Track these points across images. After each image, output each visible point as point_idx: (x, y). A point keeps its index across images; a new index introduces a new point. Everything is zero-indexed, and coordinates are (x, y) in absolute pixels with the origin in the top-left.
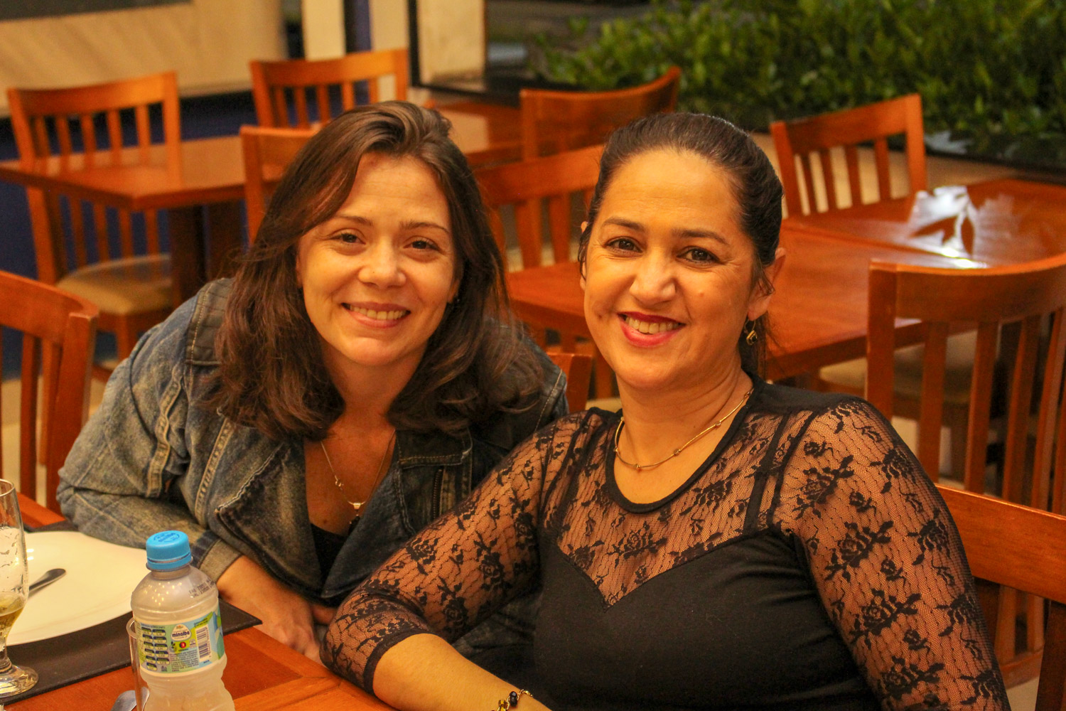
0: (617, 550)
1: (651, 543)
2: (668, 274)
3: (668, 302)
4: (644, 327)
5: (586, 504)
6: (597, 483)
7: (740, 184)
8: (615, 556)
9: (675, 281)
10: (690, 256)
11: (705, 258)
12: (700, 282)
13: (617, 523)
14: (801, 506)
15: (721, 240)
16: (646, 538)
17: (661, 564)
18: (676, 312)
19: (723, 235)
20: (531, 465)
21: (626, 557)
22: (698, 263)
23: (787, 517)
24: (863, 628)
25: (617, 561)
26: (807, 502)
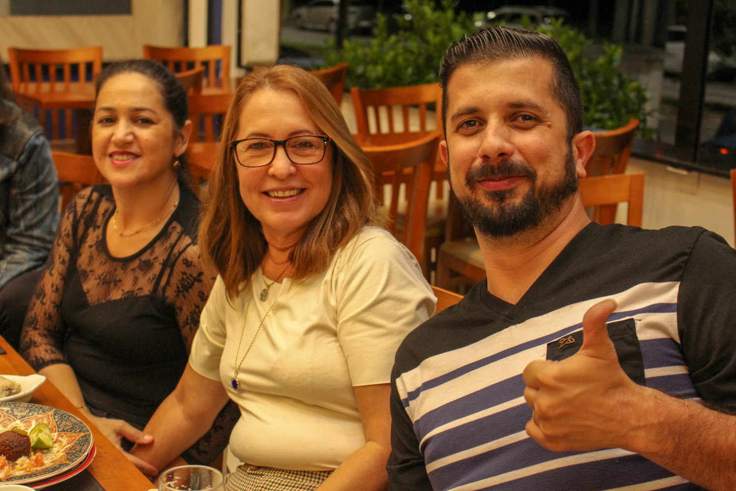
0: (100, 278)
1: (115, 279)
2: (129, 130)
3: (129, 143)
4: (120, 158)
5: (91, 246)
6: (98, 237)
7: (161, 86)
8: (98, 281)
9: (133, 134)
10: (140, 122)
11: (147, 122)
12: (145, 134)
13: (103, 263)
14: (178, 292)
15: (153, 112)
16: (114, 276)
17: (116, 295)
18: (134, 149)
19: (155, 110)
20: (67, 229)
21: (103, 283)
22: (144, 125)
23: (170, 293)
24: (189, 321)
25: (98, 284)
26: (181, 289)
